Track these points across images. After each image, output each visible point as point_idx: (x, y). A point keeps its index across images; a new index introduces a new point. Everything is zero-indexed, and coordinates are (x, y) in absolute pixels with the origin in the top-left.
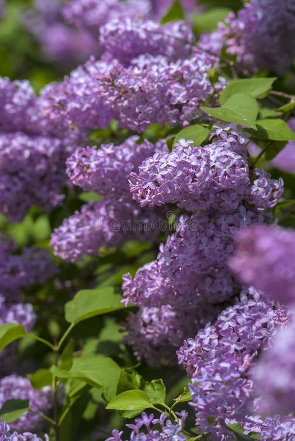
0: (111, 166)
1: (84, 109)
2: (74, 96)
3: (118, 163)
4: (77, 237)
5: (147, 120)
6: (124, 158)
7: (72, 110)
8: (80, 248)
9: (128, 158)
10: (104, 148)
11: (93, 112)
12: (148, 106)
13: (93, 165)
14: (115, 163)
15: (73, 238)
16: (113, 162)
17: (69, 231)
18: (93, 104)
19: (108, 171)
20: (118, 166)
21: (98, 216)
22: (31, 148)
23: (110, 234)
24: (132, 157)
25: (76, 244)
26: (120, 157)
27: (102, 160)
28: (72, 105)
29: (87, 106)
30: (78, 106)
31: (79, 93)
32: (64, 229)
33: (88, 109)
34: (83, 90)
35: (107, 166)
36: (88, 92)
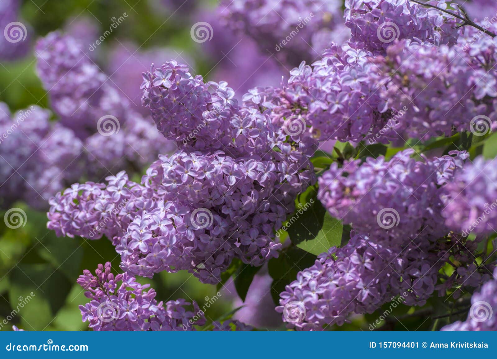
0: (384, 188)
1: (333, 111)
2: (318, 93)
3: (393, 184)
4: (320, 296)
5: (441, 120)
6: (398, 177)
7: (316, 111)
8: (325, 312)
9: (403, 178)
10: (370, 163)
11: (346, 117)
12: (443, 100)
13: (361, 184)
14: (389, 184)
15: (314, 298)
16: (386, 182)
17: (307, 287)
18: (346, 105)
19: (381, 194)
20: (393, 188)
21: (349, 265)
22: (237, 173)
23: (366, 293)
24: (407, 176)
25: (318, 305)
26: (394, 176)
27: (372, 178)
28: (316, 105)
29: (336, 107)
30: (324, 107)
31: (326, 88)
32: (298, 285)
33: (338, 111)
34: (329, 84)
35: (378, 187)
36: (336, 88)
